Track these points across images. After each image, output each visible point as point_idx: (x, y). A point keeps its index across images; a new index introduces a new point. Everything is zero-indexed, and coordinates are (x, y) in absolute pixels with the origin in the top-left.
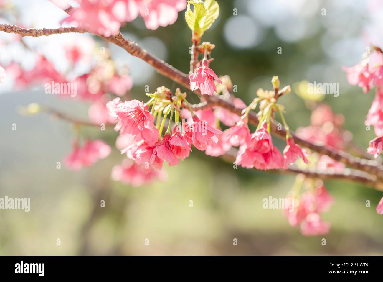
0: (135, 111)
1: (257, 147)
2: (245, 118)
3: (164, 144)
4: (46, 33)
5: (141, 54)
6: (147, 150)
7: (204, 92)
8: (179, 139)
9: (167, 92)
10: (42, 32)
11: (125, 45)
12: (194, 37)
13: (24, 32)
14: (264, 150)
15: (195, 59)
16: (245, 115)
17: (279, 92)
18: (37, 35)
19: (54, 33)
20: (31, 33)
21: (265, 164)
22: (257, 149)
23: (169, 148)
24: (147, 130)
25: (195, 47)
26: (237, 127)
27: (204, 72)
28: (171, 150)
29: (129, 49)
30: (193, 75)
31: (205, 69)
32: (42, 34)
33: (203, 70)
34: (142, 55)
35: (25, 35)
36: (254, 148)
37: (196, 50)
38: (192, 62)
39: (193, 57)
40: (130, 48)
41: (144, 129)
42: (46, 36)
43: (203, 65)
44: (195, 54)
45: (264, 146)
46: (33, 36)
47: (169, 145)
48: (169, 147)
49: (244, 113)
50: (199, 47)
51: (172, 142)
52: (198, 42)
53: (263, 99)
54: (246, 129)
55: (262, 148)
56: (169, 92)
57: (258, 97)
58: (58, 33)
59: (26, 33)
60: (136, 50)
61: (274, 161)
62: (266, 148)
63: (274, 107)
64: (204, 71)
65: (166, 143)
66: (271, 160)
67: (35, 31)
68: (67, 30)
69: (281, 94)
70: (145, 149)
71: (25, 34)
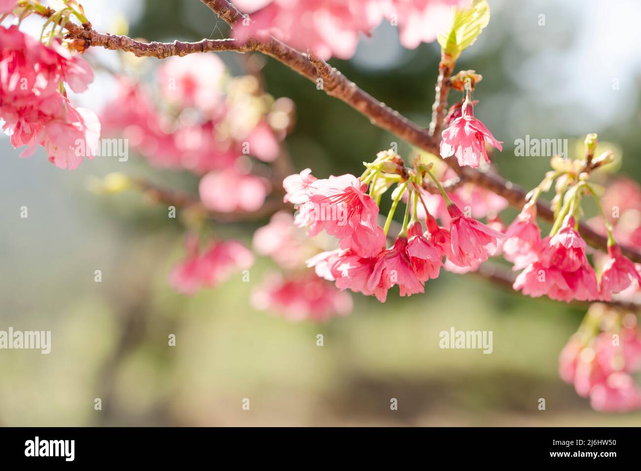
0: (344, 195)
1: (555, 261)
2: (532, 207)
3: (398, 256)
4: (181, 50)
5: (346, 90)
6: (359, 265)
7: (464, 161)
8: (424, 246)
9: (397, 161)
10: (174, 48)
11: (323, 74)
12: (444, 61)
13: (141, 50)
14: (569, 266)
15: (441, 101)
16: (532, 202)
17: (594, 161)
18: (166, 55)
19: (194, 52)
20: (155, 50)
21: (570, 291)
22: (555, 264)
23: (408, 263)
24: (365, 229)
25: (444, 79)
26: (520, 223)
27: (470, 126)
28: (410, 266)
29: (328, 81)
30: (449, 132)
31: (471, 122)
32: (173, 52)
33: (468, 124)
34: (349, 91)
35: (144, 54)
36: (551, 262)
37: (447, 83)
38: (436, 105)
39: (438, 96)
40: (329, 79)
41: (360, 227)
42: (180, 56)
43: (465, 114)
44: (442, 92)
45: (569, 259)
46: (158, 56)
47: (407, 256)
48: (406, 261)
49: (530, 199)
50: (453, 79)
51: (413, 252)
52: (451, 70)
53: (562, 174)
54: (535, 228)
55: (565, 262)
56: (399, 160)
57: (552, 169)
58: (202, 51)
59: (145, 50)
60: (339, 83)
61: (586, 286)
62: (573, 263)
63: (585, 189)
64: (470, 124)
65: (401, 254)
66: (580, 285)
67: (161, 47)
68: (219, 45)
69: (598, 165)
70: (358, 263)
71: (143, 52)
